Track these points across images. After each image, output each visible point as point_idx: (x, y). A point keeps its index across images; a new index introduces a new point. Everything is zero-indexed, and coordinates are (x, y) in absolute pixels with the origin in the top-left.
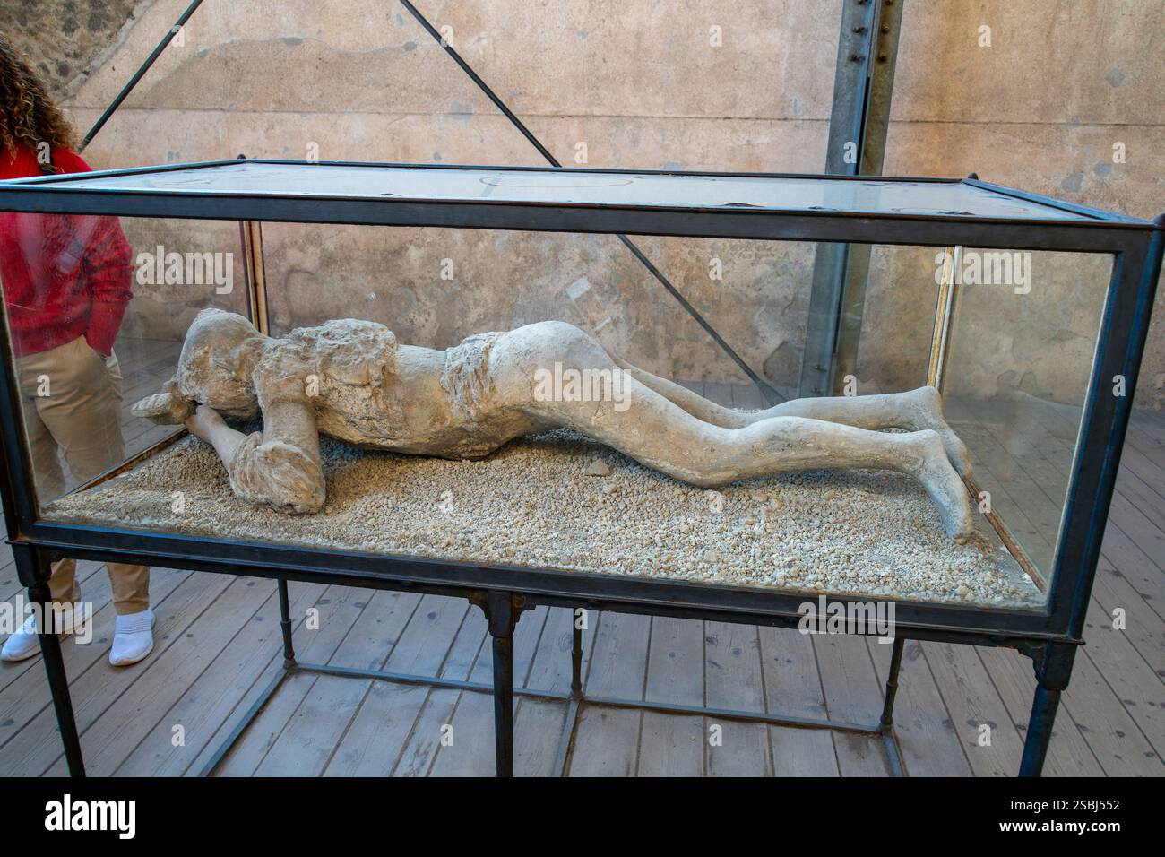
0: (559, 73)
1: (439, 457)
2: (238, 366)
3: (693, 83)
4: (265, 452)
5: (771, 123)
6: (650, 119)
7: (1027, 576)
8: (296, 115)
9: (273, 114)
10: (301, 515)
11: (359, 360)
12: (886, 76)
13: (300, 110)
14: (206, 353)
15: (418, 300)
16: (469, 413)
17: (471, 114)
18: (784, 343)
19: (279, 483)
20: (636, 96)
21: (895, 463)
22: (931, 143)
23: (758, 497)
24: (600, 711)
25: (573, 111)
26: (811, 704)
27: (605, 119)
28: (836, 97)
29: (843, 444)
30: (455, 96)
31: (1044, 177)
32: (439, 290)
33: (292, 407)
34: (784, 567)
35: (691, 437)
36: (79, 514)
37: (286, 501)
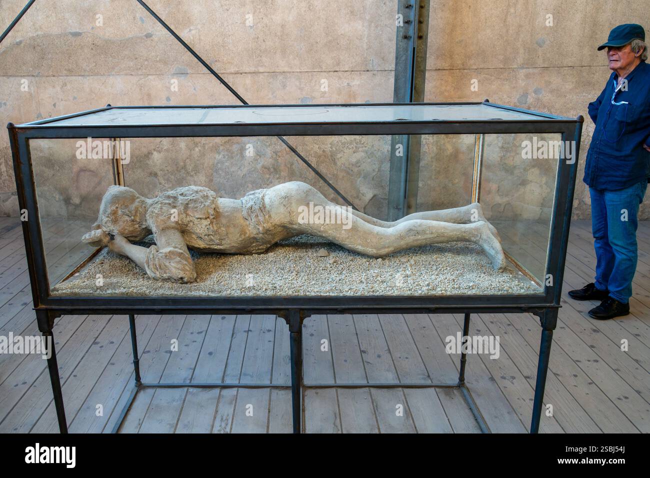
0: (238, 49)
1: (241, 254)
2: (134, 214)
3: (315, 52)
4: (166, 253)
5: (360, 73)
6: (292, 73)
7: (533, 282)
8: (80, 77)
9: (65, 77)
10: (187, 283)
11: (203, 206)
12: (423, 46)
13: (83, 74)
14: (117, 208)
15: (160, 184)
16: (259, 229)
17: (187, 74)
18: (374, 196)
19: (175, 268)
20: (283, 61)
21: (467, 238)
22: (447, 81)
23: (404, 260)
24: (314, 391)
25: (247, 70)
26: (422, 377)
27: (266, 74)
28: (397, 58)
29: (443, 231)
30: (177, 63)
31: (508, 97)
32: (173, 177)
33: (173, 231)
34: (426, 286)
35: (370, 233)
36: (72, 291)
37: (179, 276)
